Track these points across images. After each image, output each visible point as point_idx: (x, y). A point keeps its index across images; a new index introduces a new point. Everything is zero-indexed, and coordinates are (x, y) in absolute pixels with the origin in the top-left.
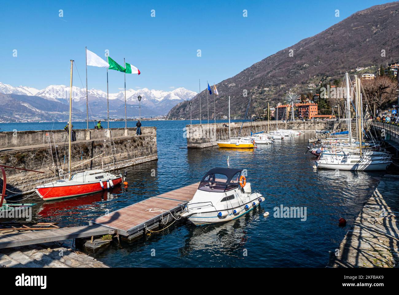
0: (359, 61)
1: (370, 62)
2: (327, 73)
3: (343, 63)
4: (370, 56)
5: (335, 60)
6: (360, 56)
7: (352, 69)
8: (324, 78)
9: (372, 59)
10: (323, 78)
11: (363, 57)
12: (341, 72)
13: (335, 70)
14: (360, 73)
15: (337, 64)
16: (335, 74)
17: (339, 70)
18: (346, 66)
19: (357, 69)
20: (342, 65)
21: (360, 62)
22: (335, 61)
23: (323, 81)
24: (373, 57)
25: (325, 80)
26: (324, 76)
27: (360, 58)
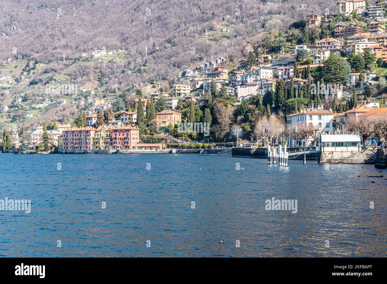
0: (95, 36)
1: (115, 41)
2: (35, 55)
3: (64, 36)
4: (113, 29)
5: (47, 27)
6: (95, 26)
7: (84, 51)
8: (31, 64)
9: (118, 36)
10: (28, 66)
11: (100, 30)
12: (64, 56)
13: (50, 50)
14: (100, 61)
15: (52, 36)
16: (51, 59)
17: (59, 50)
18: (70, 44)
19: (93, 53)
20: (63, 42)
21: (97, 39)
22: (49, 30)
23: (29, 70)
24: (120, 31)
25: (33, 69)
26: (29, 60)
27: (96, 31)
